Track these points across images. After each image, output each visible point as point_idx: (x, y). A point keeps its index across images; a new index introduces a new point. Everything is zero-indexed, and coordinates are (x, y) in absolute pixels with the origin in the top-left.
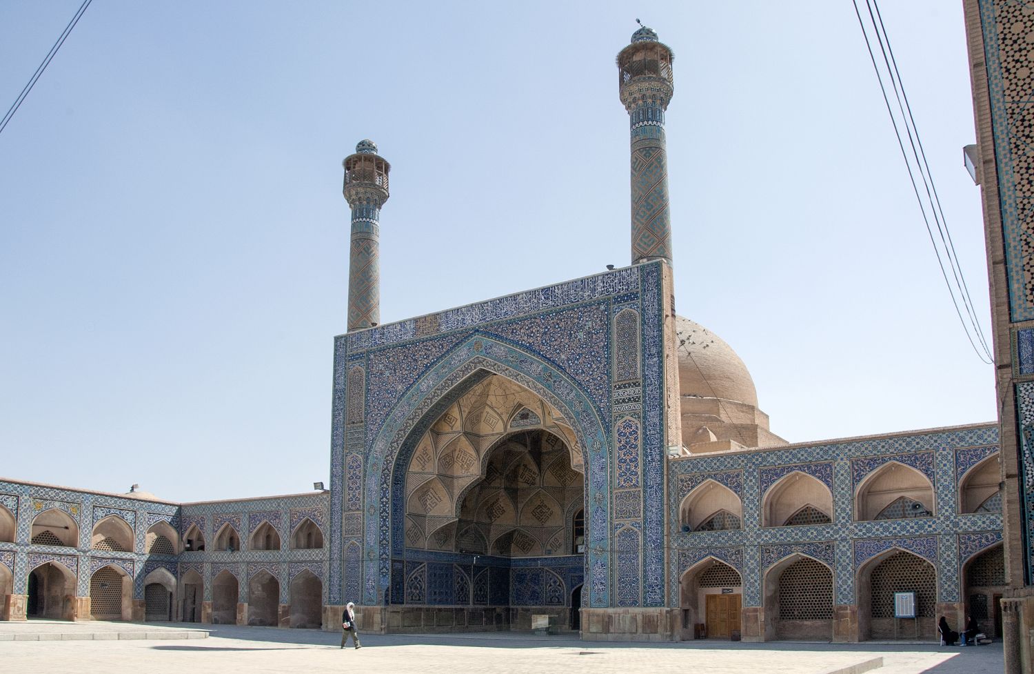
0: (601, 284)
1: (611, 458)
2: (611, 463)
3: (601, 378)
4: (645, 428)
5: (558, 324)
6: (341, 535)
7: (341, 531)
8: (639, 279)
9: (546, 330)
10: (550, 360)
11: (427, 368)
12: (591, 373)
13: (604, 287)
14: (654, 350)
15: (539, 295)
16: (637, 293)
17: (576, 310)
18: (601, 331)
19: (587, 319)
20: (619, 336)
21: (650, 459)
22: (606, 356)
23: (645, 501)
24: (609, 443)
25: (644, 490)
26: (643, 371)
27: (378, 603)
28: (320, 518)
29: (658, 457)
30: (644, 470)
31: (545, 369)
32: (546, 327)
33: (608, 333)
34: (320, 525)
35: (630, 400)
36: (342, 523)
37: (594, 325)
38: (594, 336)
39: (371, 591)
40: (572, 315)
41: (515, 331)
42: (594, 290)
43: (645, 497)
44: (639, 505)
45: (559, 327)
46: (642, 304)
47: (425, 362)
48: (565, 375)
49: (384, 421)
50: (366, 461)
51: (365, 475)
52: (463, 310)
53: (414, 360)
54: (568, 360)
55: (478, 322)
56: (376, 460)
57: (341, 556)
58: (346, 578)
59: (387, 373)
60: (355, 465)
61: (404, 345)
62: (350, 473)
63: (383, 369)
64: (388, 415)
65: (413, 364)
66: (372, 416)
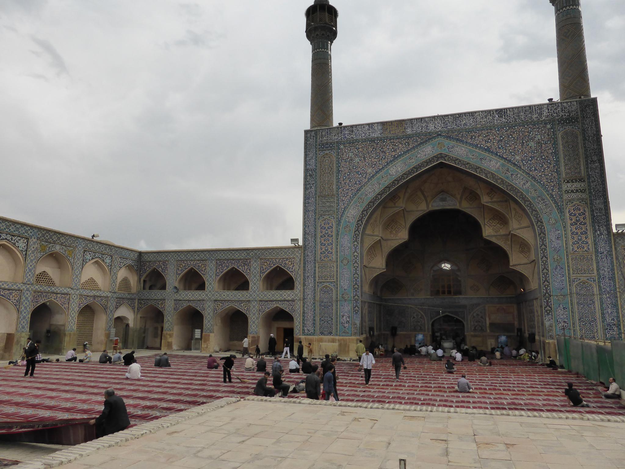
0: (547, 111)
1: (565, 231)
2: (565, 234)
3: (552, 175)
4: (592, 211)
5: (511, 135)
6: (315, 280)
7: (315, 277)
8: (579, 110)
9: (502, 138)
10: (507, 160)
11: (395, 158)
12: (542, 170)
13: (549, 113)
14: (595, 158)
15: (493, 114)
16: (577, 118)
17: (526, 126)
18: (549, 142)
19: (537, 133)
20: (564, 147)
21: (598, 232)
22: (555, 159)
23: (598, 263)
24: (563, 220)
25: (595, 255)
26: (587, 171)
27: (355, 334)
28: (291, 266)
29: (606, 232)
30: (595, 241)
31: (503, 165)
32: (501, 137)
33: (555, 144)
34: (291, 272)
35: (578, 191)
36: (315, 270)
37: (543, 137)
38: (543, 145)
39: (346, 325)
40: (523, 130)
41: (474, 137)
42: (541, 114)
43: (596, 259)
44: (592, 265)
45: (512, 137)
46: (582, 126)
47: (394, 154)
48: (520, 170)
49: (355, 195)
50: (339, 224)
51: (337, 235)
52: (427, 119)
53: (383, 152)
54: (522, 160)
55: (440, 129)
56: (348, 224)
57: (315, 296)
58: (320, 314)
59: (357, 160)
60: (327, 226)
61: (373, 140)
62: (322, 232)
63: (353, 156)
64: (359, 190)
65: (382, 154)
66: (343, 190)
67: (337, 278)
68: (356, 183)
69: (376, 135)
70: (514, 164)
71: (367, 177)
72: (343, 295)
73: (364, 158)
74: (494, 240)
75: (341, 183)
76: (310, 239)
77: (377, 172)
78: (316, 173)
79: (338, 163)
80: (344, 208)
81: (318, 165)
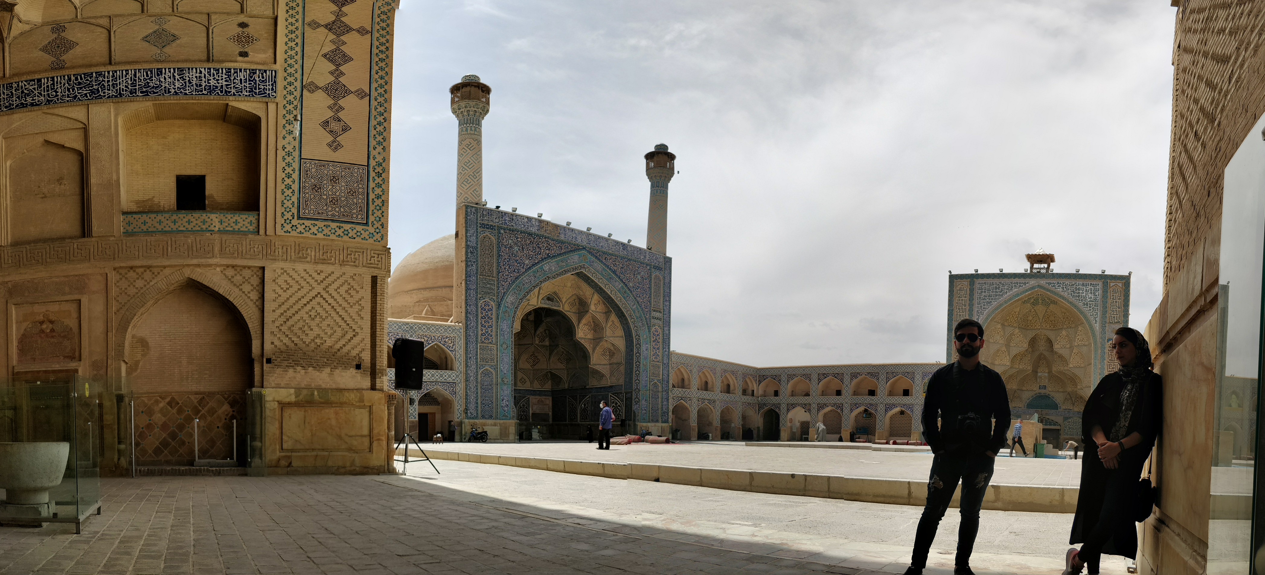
0: (648, 256)
1: (650, 345)
2: (650, 348)
6: (477, 362)
7: (477, 359)
8: (663, 262)
11: (549, 257)
13: (649, 258)
16: (662, 268)
23: (663, 370)
24: (650, 337)
25: (662, 365)
26: (663, 307)
27: (513, 418)
28: (451, 345)
30: (662, 355)
33: (650, 282)
34: (450, 351)
36: (477, 352)
38: (644, 280)
39: (506, 409)
40: (635, 265)
41: (607, 259)
42: (645, 257)
44: (660, 372)
46: (664, 275)
49: (514, 282)
50: (499, 306)
51: (498, 318)
52: (576, 232)
53: (539, 247)
55: (585, 243)
56: (507, 309)
57: (477, 379)
58: (481, 397)
59: (516, 248)
60: (487, 308)
61: (530, 234)
62: (482, 314)
63: (512, 244)
64: (517, 278)
65: (538, 250)
66: (503, 275)
67: (497, 361)
68: (514, 271)
69: (534, 230)
71: (525, 267)
72: (503, 378)
73: (522, 248)
75: (501, 267)
76: (472, 318)
77: (533, 265)
78: (477, 251)
79: (499, 247)
80: (504, 293)
81: (479, 243)
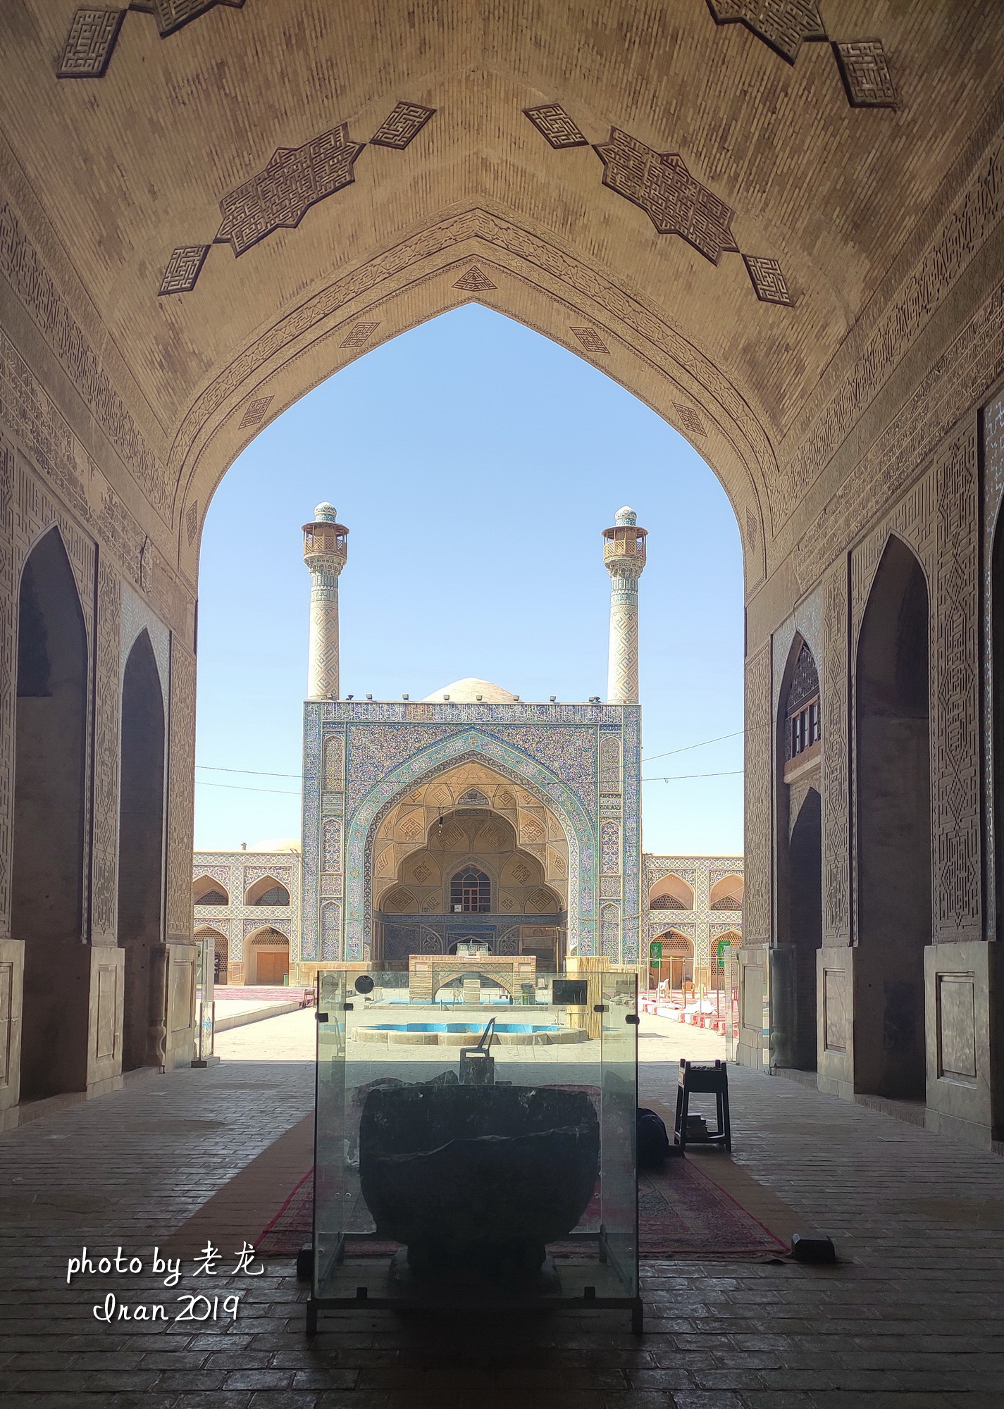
0: (590, 713)
3: (589, 787)
4: (625, 830)
5: (551, 737)
6: (317, 895)
7: (317, 891)
8: (623, 715)
9: (541, 740)
10: (545, 766)
11: (419, 750)
13: (592, 715)
14: (633, 773)
15: (535, 709)
16: (621, 725)
17: (567, 728)
18: (589, 750)
19: (578, 738)
20: (604, 757)
21: (629, 854)
22: (594, 770)
23: (624, 885)
24: (596, 838)
25: (623, 877)
26: (624, 787)
28: (286, 876)
29: (635, 852)
30: (624, 862)
33: (596, 753)
34: (286, 884)
35: (613, 807)
36: (317, 883)
37: (584, 743)
38: (583, 753)
40: (564, 732)
41: (511, 735)
42: (584, 716)
43: (624, 882)
44: (619, 887)
46: (624, 736)
47: (417, 745)
48: (557, 779)
49: (370, 792)
50: (347, 827)
51: (346, 840)
52: (460, 707)
53: (404, 741)
54: (561, 768)
55: (474, 719)
56: (359, 828)
57: (317, 915)
59: (372, 748)
60: (332, 829)
61: (393, 725)
62: (326, 836)
63: (367, 743)
64: (373, 787)
65: (403, 745)
66: (354, 785)
67: (345, 893)
68: (370, 778)
69: (397, 718)
70: (552, 771)
71: (385, 771)
72: (352, 913)
73: (381, 746)
74: (528, 850)
75: (351, 776)
76: (310, 845)
77: (396, 766)
78: (319, 760)
79: (348, 749)
80: (355, 808)
81: (322, 750)
